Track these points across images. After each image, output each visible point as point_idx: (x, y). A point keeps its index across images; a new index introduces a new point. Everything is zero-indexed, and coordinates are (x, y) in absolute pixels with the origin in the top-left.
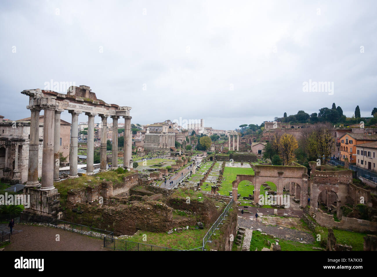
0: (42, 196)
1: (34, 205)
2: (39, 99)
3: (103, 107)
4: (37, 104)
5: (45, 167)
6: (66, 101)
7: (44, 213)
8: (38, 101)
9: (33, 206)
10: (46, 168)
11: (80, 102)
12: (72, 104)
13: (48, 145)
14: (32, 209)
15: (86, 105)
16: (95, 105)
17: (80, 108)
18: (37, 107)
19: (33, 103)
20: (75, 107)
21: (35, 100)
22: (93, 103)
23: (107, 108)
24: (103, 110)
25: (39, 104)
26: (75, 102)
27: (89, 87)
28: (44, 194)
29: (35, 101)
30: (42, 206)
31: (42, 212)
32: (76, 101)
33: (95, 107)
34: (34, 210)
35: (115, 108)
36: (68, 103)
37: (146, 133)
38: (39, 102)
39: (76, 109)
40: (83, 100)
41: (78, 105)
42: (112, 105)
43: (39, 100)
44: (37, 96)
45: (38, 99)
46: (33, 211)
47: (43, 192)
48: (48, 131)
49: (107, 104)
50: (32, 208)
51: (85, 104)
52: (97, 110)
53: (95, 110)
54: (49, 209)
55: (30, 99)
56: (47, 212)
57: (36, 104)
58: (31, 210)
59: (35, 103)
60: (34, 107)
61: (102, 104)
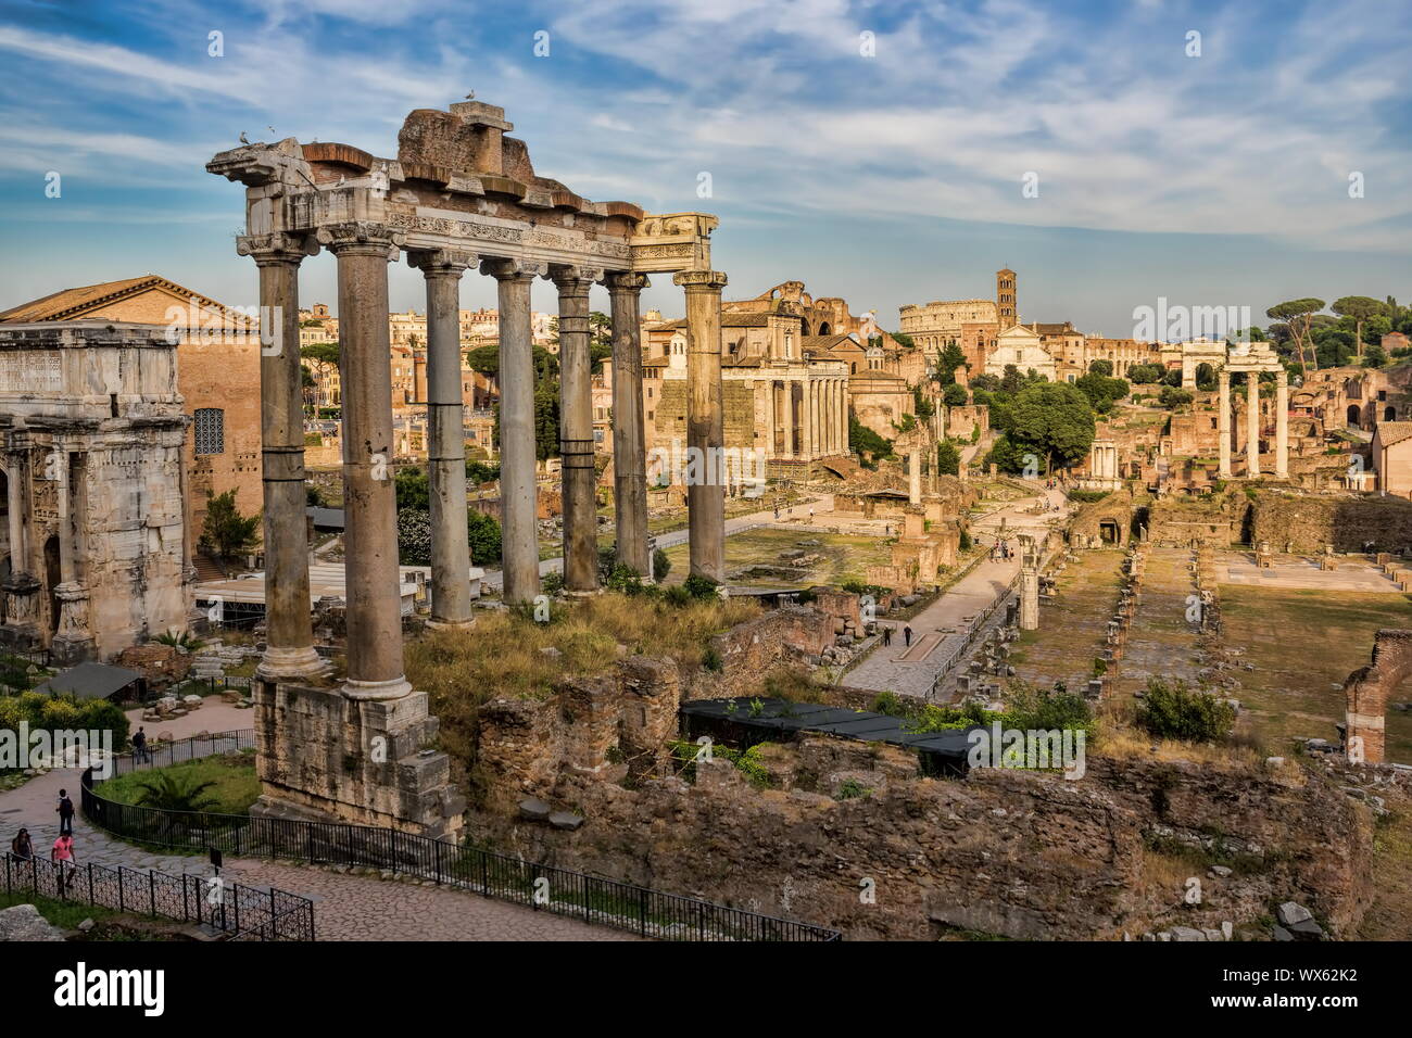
0: (360, 725)
1: (318, 772)
2: (299, 196)
3: (568, 220)
4: (290, 228)
5: (365, 572)
6: (405, 202)
7: (376, 817)
8: (294, 209)
9: (310, 780)
10: (367, 579)
11: (466, 200)
12: (430, 213)
13: (370, 450)
14: (306, 793)
15: (491, 217)
16: (535, 213)
17: (465, 234)
18: (289, 240)
19: (270, 223)
20: (447, 232)
21: (279, 204)
22: (526, 201)
23: (589, 225)
24: (567, 242)
25: (300, 225)
26: (443, 205)
27: (500, 111)
28: (368, 715)
29: (279, 212)
30: (364, 779)
31: (362, 809)
32: (447, 197)
33: (533, 224)
34: (316, 797)
35: (626, 225)
36: (414, 209)
37: (665, 371)
38: (301, 211)
39: (451, 241)
40: (479, 189)
41: (455, 217)
42: (612, 206)
43: (301, 204)
44: (286, 180)
45: (294, 198)
46: (309, 801)
47: (361, 705)
48: (369, 372)
49: (590, 204)
50: (308, 789)
51: (485, 213)
52: (540, 245)
53: (533, 244)
54: (402, 795)
55: (252, 202)
56: (397, 814)
57: (285, 223)
58: (301, 798)
59: (280, 220)
60: (278, 243)
61: (567, 207)
